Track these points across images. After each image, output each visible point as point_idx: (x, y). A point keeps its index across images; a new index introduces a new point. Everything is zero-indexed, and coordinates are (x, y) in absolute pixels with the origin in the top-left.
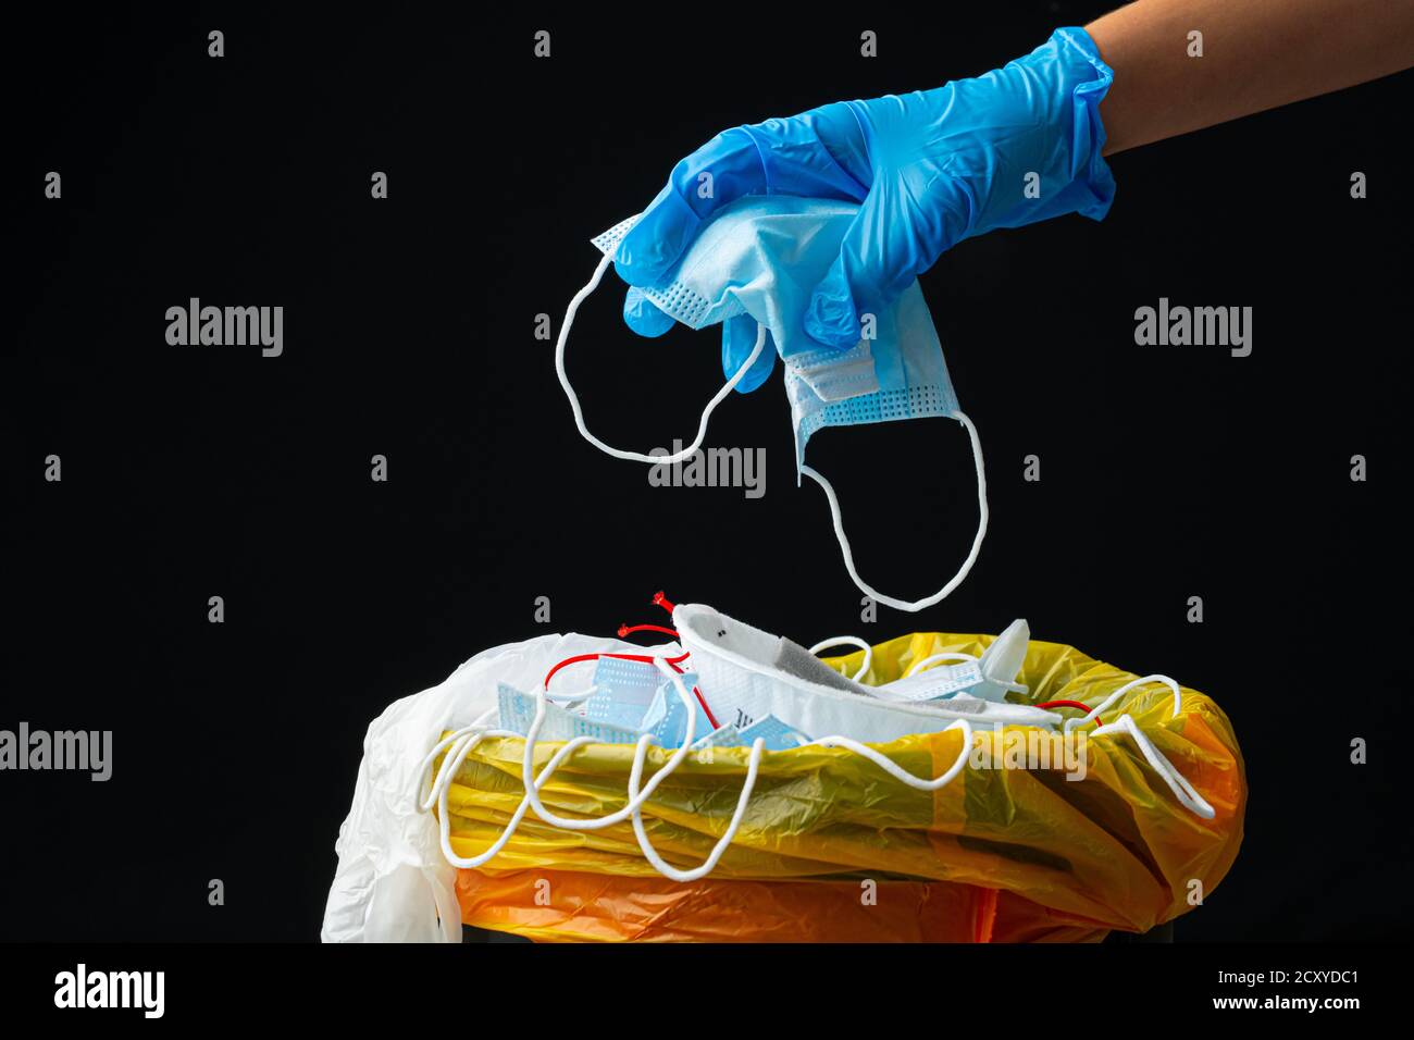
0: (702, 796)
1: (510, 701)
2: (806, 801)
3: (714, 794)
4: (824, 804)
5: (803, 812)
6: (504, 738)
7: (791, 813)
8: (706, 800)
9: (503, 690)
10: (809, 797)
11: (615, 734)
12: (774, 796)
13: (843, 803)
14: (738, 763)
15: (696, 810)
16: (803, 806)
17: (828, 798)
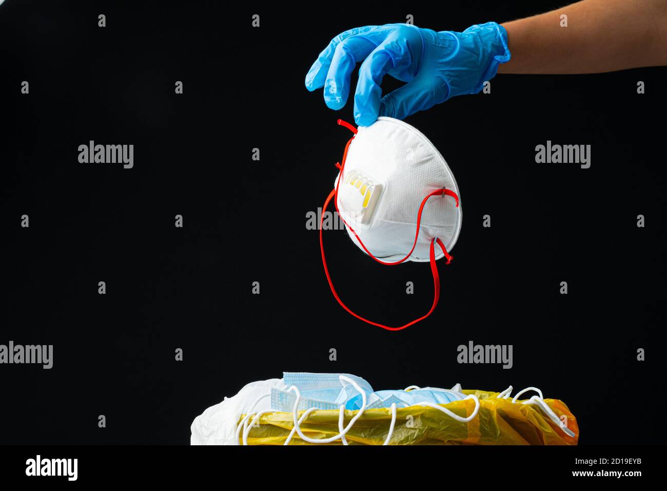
0: (368, 430)
1: (277, 395)
2: (415, 429)
3: (373, 429)
4: (423, 430)
5: (415, 433)
6: (274, 412)
7: (409, 434)
8: (370, 432)
9: (274, 391)
10: (417, 427)
11: (327, 406)
12: (400, 428)
13: (432, 429)
14: (385, 414)
15: (365, 437)
16: (413, 431)
17: (425, 427)
